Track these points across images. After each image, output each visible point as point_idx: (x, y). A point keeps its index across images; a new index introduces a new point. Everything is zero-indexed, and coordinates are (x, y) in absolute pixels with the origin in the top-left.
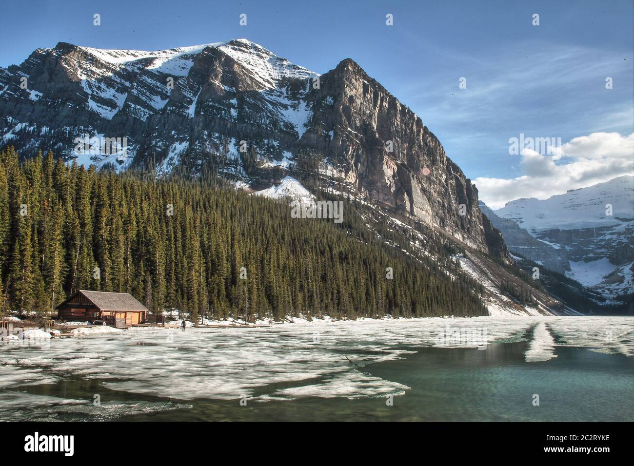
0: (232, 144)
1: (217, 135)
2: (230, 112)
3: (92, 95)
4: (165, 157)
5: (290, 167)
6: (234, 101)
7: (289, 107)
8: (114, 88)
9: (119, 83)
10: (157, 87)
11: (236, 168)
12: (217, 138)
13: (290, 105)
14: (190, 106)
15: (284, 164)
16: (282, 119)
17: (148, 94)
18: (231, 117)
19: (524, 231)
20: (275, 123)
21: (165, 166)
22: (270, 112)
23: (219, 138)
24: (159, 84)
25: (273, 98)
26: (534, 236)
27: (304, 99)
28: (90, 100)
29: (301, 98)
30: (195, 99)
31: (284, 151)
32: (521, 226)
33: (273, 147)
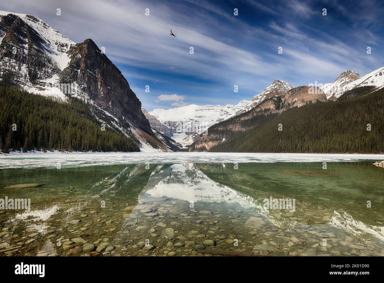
0: (24, 67)
1: (14, 61)
2: (23, 51)
6: (26, 46)
11: (25, 79)
16: (53, 60)
19: (159, 121)
20: (49, 61)
26: (162, 123)
27: (66, 53)
31: (54, 75)
33: (48, 72)
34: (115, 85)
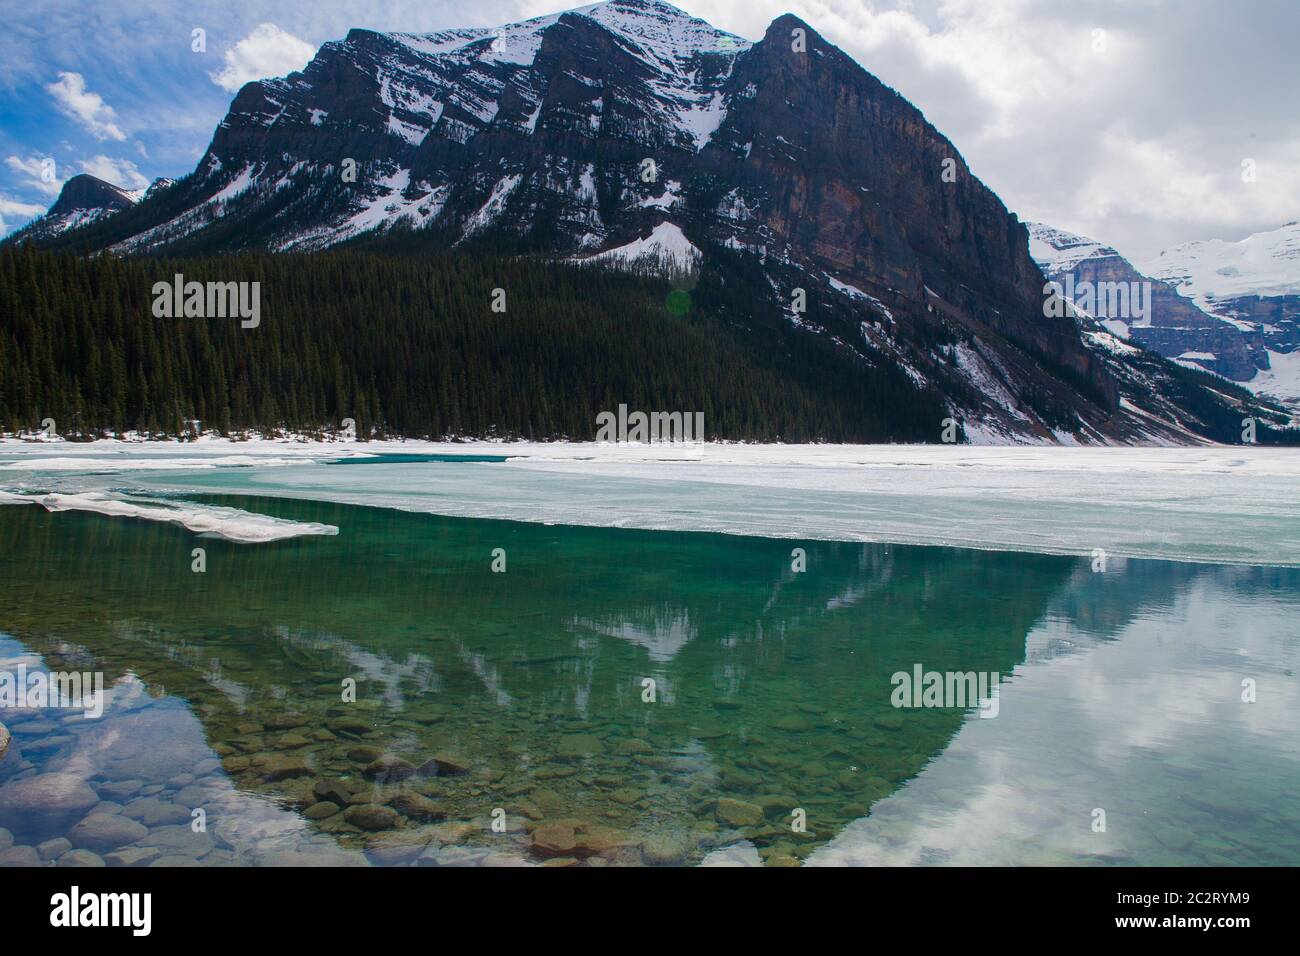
0: (587, 174)
1: (565, 160)
2: (588, 122)
3: (395, 109)
4: (486, 201)
5: (671, 208)
6: (598, 103)
7: (694, 105)
8: (431, 95)
9: (439, 86)
10: (494, 87)
11: (586, 213)
12: (564, 165)
13: (696, 103)
14: (530, 116)
15: (664, 202)
16: (675, 126)
17: (477, 100)
18: (589, 129)
19: (1187, 301)
20: (659, 135)
21: (481, 216)
22: (657, 116)
23: (567, 166)
24: (495, 82)
25: (672, 91)
26: (1206, 308)
27: (721, 90)
28: (391, 118)
29: (716, 89)
30: (540, 104)
31: (670, 181)
32: (1182, 291)
34: (898, 172)
